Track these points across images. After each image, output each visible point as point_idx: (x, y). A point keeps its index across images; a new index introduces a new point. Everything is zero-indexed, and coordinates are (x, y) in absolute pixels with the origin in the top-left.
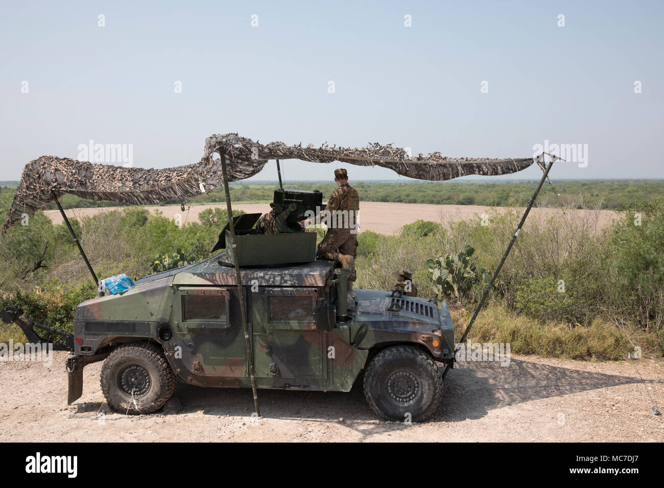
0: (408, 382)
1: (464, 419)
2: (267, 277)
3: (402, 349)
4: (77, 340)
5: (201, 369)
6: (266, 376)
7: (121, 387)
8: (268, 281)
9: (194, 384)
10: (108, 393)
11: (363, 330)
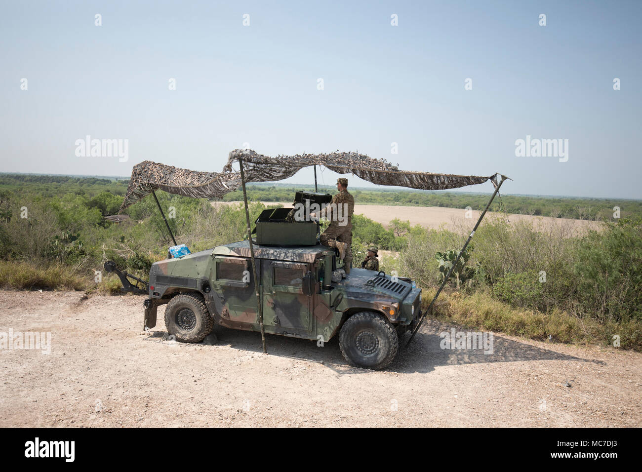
0: (371, 339)
1: (414, 372)
2: (275, 254)
3: (367, 314)
4: (151, 287)
5: (227, 315)
6: (271, 325)
7: (177, 322)
8: (276, 256)
9: (224, 326)
10: (168, 326)
11: (340, 298)
